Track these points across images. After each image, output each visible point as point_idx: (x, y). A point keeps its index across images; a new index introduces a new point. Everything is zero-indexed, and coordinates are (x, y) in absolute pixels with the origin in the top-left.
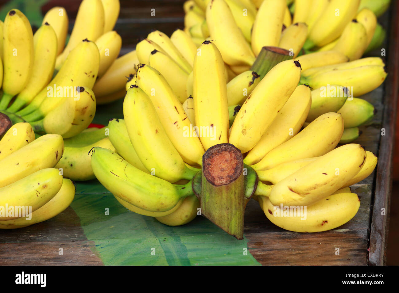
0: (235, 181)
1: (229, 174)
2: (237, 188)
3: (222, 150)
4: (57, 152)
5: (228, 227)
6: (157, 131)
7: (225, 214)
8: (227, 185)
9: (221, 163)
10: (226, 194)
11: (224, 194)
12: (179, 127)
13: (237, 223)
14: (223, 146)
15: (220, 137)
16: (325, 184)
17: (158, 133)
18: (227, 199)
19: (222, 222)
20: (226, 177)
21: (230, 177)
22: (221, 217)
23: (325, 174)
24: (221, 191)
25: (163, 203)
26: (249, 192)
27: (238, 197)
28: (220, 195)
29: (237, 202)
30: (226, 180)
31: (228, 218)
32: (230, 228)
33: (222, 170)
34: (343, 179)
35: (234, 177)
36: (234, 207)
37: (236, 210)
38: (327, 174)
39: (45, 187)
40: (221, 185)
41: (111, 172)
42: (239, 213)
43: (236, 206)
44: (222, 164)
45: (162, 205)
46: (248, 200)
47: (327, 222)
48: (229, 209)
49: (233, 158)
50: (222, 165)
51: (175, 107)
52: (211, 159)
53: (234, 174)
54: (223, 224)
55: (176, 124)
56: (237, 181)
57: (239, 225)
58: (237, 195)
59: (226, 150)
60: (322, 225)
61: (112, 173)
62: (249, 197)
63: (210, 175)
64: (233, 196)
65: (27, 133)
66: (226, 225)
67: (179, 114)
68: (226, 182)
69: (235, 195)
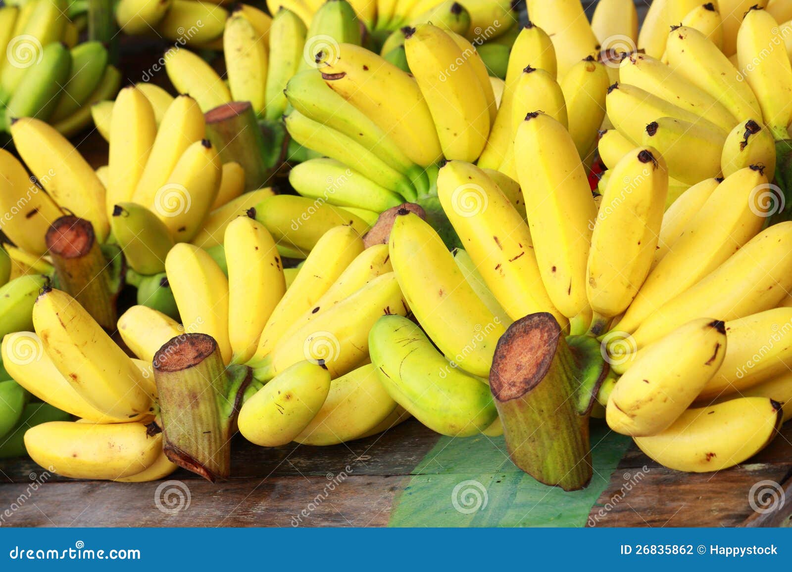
0: (532, 390)
1: (527, 377)
2: (542, 402)
3: (531, 328)
4: (388, 308)
5: (541, 472)
6: (441, 293)
7: (530, 449)
8: (518, 400)
9: (522, 353)
10: (521, 415)
11: (520, 416)
12: (504, 275)
13: (557, 463)
14: (536, 318)
15: (570, 290)
16: (651, 400)
17: (443, 295)
18: (525, 422)
19: (528, 463)
20: (521, 383)
21: (526, 381)
22: (525, 455)
23: (647, 381)
24: (512, 410)
25: (453, 425)
26: (584, 402)
27: (550, 416)
28: (512, 417)
29: (550, 426)
30: (518, 390)
31: (537, 456)
32: (544, 473)
33: (519, 367)
34: (682, 390)
35: (532, 383)
36: (544, 436)
37: (551, 439)
38: (649, 381)
39: (288, 397)
40: (508, 400)
41: (381, 368)
42: (559, 445)
43: (548, 433)
44: (522, 355)
45: (453, 428)
46: (582, 416)
47: (714, 456)
48: (536, 440)
49: (542, 343)
50: (522, 358)
51: (496, 239)
52: (508, 345)
53: (534, 376)
54: (530, 467)
55: (499, 269)
56: (537, 389)
57: (564, 465)
58: (546, 414)
59: (537, 327)
60: (708, 460)
61: (382, 370)
62: (584, 411)
63: (497, 380)
64: (536, 416)
65: (372, 268)
66: (536, 469)
67: (502, 249)
68: (518, 392)
69: (540, 415)
